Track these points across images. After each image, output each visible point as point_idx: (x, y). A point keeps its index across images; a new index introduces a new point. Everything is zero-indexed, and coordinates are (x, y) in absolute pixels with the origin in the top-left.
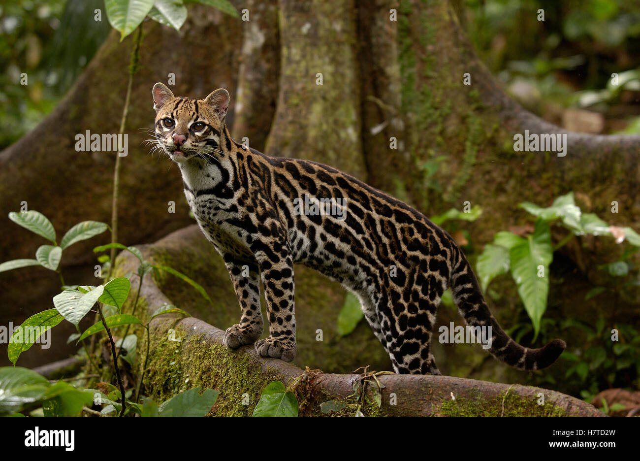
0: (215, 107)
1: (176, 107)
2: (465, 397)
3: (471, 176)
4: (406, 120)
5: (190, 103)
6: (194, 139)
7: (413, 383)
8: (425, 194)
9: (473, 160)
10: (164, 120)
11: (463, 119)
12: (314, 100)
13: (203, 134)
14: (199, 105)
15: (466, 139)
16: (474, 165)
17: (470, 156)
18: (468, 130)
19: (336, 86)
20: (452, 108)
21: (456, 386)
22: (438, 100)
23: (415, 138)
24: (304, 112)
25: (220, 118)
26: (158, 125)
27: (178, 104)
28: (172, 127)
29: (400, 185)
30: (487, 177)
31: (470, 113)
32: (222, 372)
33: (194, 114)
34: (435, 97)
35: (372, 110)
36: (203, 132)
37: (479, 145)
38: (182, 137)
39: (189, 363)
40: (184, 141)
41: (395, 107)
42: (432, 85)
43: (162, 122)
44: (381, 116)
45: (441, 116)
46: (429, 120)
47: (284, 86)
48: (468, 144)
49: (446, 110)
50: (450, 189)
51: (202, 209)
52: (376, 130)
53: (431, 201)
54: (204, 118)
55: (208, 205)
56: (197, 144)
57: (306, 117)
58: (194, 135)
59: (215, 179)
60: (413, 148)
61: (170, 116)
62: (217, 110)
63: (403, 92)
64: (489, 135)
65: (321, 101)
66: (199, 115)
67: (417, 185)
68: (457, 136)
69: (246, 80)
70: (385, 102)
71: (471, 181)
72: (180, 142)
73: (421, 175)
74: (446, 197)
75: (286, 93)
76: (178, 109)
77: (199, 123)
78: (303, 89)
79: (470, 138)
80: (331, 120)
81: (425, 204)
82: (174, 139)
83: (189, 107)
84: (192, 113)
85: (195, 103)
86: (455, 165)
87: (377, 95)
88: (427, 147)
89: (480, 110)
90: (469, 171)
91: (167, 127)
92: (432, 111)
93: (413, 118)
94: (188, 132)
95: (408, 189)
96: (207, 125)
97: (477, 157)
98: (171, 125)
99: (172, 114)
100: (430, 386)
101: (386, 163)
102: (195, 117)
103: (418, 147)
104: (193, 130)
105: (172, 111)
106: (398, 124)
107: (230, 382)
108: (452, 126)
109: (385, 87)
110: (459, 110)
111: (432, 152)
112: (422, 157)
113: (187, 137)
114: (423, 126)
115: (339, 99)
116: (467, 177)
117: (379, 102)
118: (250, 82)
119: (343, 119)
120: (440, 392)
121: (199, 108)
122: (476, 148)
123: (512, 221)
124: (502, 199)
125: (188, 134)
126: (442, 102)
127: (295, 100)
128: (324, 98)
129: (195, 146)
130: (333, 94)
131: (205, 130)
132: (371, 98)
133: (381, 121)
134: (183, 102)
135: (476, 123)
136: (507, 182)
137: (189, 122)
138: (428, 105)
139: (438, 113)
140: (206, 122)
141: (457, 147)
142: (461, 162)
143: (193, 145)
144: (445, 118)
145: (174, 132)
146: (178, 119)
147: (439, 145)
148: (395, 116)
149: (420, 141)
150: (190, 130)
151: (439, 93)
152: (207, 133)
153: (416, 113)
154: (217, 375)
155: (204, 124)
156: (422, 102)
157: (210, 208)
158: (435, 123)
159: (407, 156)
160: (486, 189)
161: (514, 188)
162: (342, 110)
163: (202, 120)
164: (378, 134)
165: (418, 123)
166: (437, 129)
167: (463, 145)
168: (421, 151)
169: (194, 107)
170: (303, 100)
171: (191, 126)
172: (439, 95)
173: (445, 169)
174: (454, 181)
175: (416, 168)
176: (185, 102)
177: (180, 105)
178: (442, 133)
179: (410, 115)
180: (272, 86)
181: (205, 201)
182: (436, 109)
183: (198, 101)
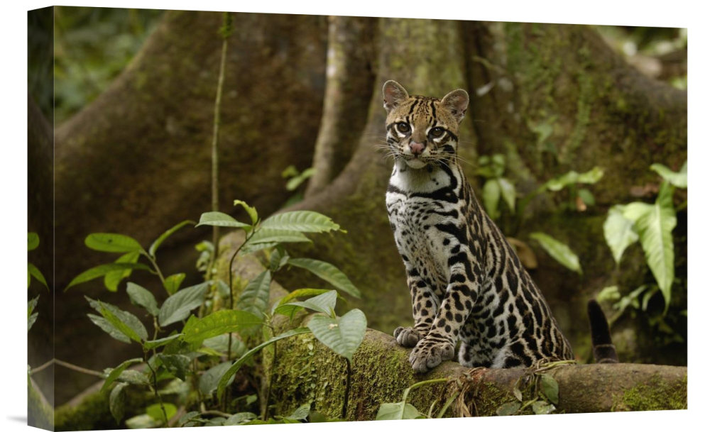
0: (452, 108)
1: (412, 111)
2: (647, 384)
3: (586, 136)
4: (514, 81)
5: (427, 106)
6: (432, 146)
7: (590, 374)
8: (539, 157)
9: (587, 120)
10: (399, 124)
11: (574, 79)
12: (419, 62)
13: (442, 140)
14: (436, 108)
15: (578, 99)
16: (588, 125)
17: (583, 116)
18: (579, 89)
19: (440, 47)
20: (562, 67)
21: (637, 374)
22: (547, 58)
23: (525, 99)
24: (408, 76)
25: (457, 120)
26: (390, 130)
27: (413, 107)
28: (407, 133)
29: (511, 147)
30: (602, 137)
31: (581, 71)
32: (368, 374)
33: (431, 118)
34: (543, 56)
35: (477, 71)
36: (441, 138)
37: (592, 104)
38: (420, 146)
39: (327, 366)
40: (422, 150)
41: (502, 67)
42: (540, 44)
43: (396, 126)
44: (486, 77)
45: (551, 75)
46: (539, 80)
47: (384, 48)
48: (581, 104)
49: (556, 69)
50: (564, 150)
51: (411, 211)
52: (483, 90)
53: (546, 163)
54: (443, 123)
55: (421, 207)
56: (435, 152)
57: (411, 81)
58: (433, 142)
59: (440, 184)
60: (523, 109)
61: (405, 120)
62: (454, 112)
63: (509, 52)
64: (601, 94)
65: (425, 63)
66: (437, 119)
67: (529, 147)
68: (569, 96)
69: (337, 42)
70: (491, 62)
71: (585, 142)
72: (419, 151)
73: (534, 137)
74: (561, 159)
75: (387, 56)
76: (413, 113)
77: (437, 128)
78: (406, 51)
79: (582, 96)
80: (437, 83)
81: (540, 166)
82: (411, 148)
83: (425, 111)
84: (429, 118)
85: (432, 105)
86: (568, 125)
87: (481, 54)
88: (538, 108)
89: (590, 68)
90: (584, 131)
91: (402, 132)
92: (541, 71)
93: (522, 78)
94: (427, 139)
95: (520, 152)
96: (447, 130)
97: (591, 117)
98: (406, 129)
99: (408, 118)
100: (608, 375)
101: (496, 126)
102: (432, 122)
103: (528, 109)
104: (431, 136)
105: (407, 115)
106: (505, 84)
107: (379, 385)
108: (563, 86)
109: (490, 46)
110: (570, 69)
111: (543, 113)
112: (534, 118)
113: (425, 145)
114: (532, 86)
115: (444, 61)
116: (581, 138)
117: (485, 62)
118: (343, 43)
119: (449, 81)
120: (621, 381)
121: (436, 112)
122: (589, 107)
123: (629, 181)
124: (619, 158)
125: (426, 141)
126: (552, 61)
127: (397, 63)
128: (429, 60)
129: (434, 154)
130: (437, 55)
131: (444, 136)
132: (476, 58)
133: (487, 81)
134: (419, 104)
135: (587, 81)
136: (623, 141)
137: (427, 128)
138: (536, 64)
139: (547, 73)
140: (445, 127)
141: (569, 107)
142: (575, 122)
143: (431, 154)
144: (556, 77)
145: (411, 140)
146: (414, 125)
147: (550, 106)
148: (503, 76)
149: (531, 101)
150: (428, 137)
151: (548, 52)
152: (446, 139)
153: (524, 72)
154: (362, 377)
155: (442, 130)
156: (531, 61)
157: (422, 211)
158: (544, 83)
159: (517, 117)
160: (602, 149)
161: (630, 147)
162: (447, 72)
163: (441, 125)
164: (485, 96)
165: (527, 84)
166: (547, 89)
167: (575, 105)
168: (532, 112)
169: (430, 111)
170: (407, 63)
171: (429, 133)
172: (547, 53)
173: (559, 130)
174: (568, 142)
175: (528, 130)
176: (421, 104)
177: (416, 108)
178: (553, 93)
179: (518, 75)
180: (368, 48)
181: (420, 203)
182: (545, 68)
183: (435, 102)
